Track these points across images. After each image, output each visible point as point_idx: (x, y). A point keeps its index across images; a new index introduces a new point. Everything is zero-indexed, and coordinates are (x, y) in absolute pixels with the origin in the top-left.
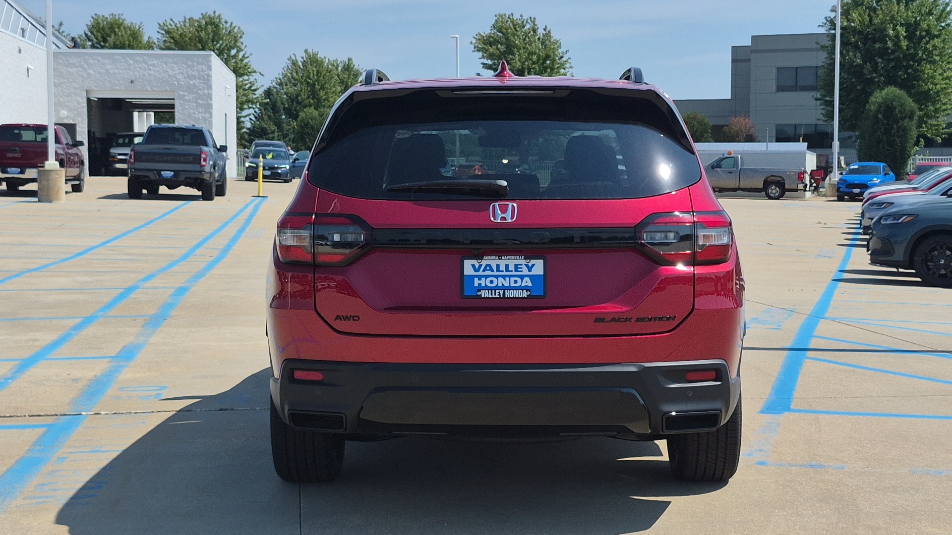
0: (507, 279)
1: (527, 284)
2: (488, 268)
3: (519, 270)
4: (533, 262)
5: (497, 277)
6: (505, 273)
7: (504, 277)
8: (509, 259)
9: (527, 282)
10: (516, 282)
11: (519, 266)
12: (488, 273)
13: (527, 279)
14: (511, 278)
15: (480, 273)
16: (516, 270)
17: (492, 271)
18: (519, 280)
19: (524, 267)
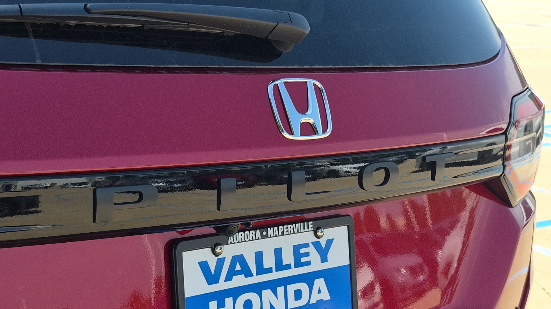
0: (280, 290)
1: (320, 297)
2: (238, 268)
3: (303, 260)
4: (328, 233)
5: (257, 288)
6: (275, 275)
7: (273, 285)
8: (283, 233)
9: (319, 292)
10: (298, 295)
11: (302, 251)
12: (239, 281)
13: (320, 283)
14: (289, 287)
15: (222, 285)
16: (298, 264)
17: (248, 273)
18: (303, 287)
19: (312, 249)
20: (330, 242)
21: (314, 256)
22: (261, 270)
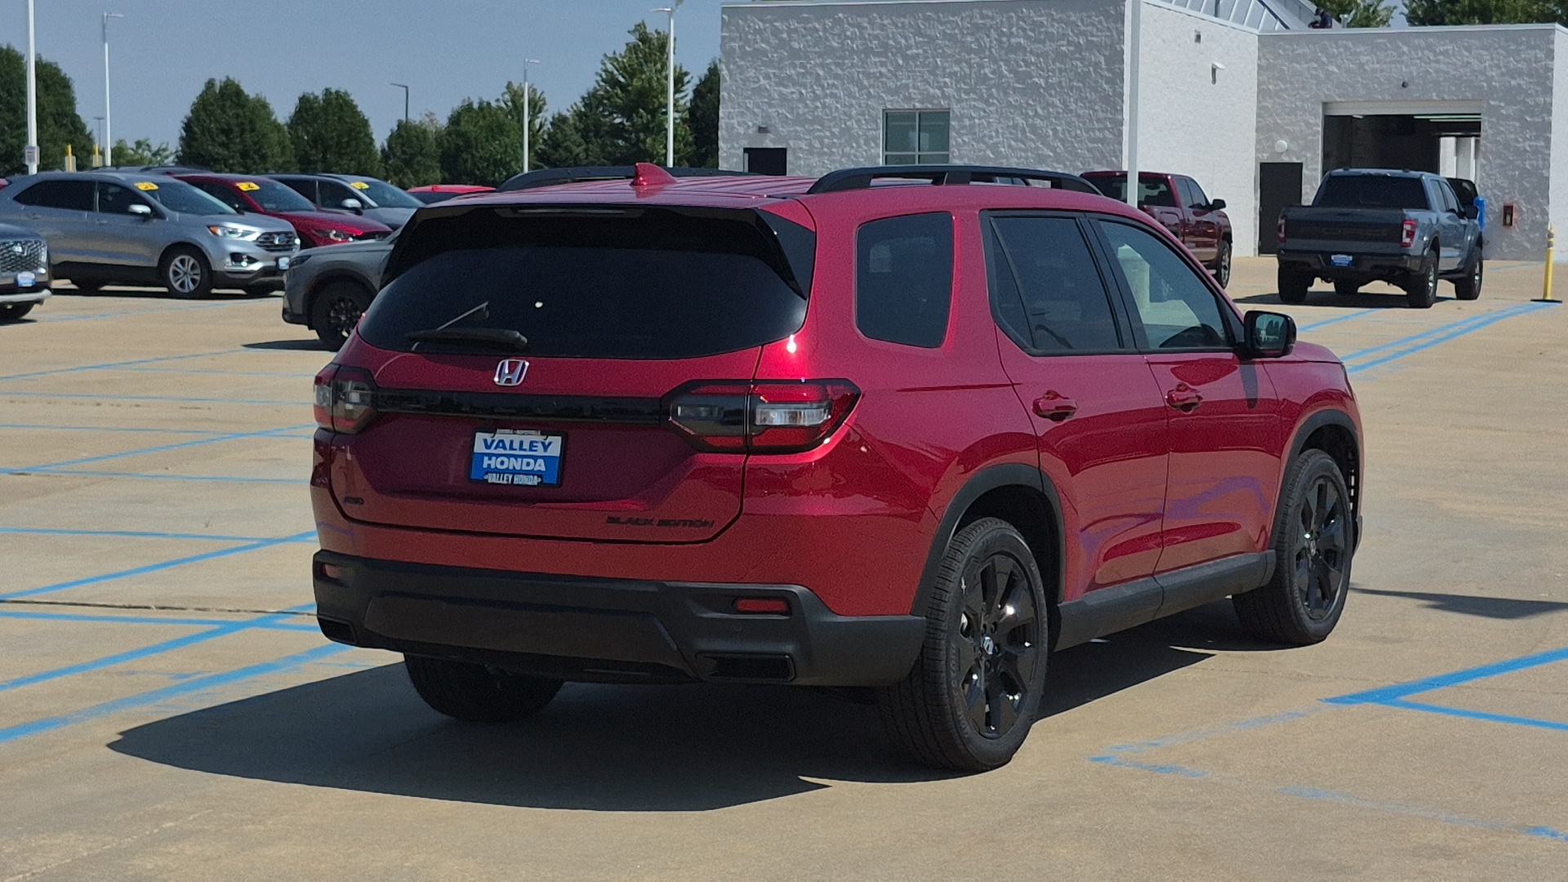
2: (501, 445)
4: (550, 439)
5: (508, 456)
7: (516, 457)
9: (540, 465)
10: (528, 464)
11: (535, 444)
13: (541, 461)
15: (492, 451)
16: (531, 450)
17: (505, 448)
19: (540, 445)
20: (550, 444)
21: (540, 447)
22: (511, 448)
